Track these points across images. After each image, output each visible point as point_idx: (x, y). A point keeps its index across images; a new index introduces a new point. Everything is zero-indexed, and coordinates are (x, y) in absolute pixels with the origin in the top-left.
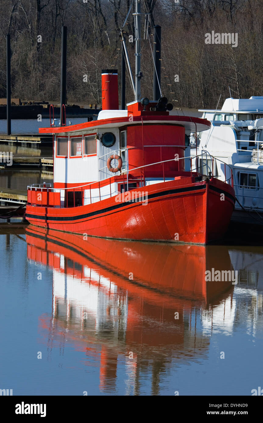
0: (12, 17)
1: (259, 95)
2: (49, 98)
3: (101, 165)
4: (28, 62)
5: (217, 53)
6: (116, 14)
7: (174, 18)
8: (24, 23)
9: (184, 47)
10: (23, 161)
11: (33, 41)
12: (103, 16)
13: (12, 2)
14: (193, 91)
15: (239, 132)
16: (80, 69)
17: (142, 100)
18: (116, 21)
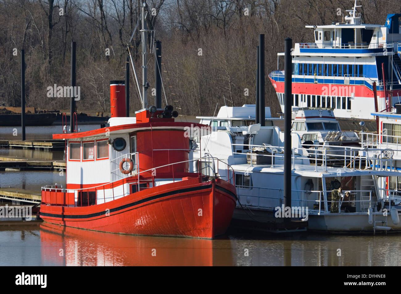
0: (26, 34)
1: (251, 104)
2: (60, 107)
3: (113, 167)
4: (41, 74)
5: (212, 65)
6: (120, 30)
7: (173, 34)
8: (38, 39)
9: (182, 60)
10: (37, 164)
11: (45, 55)
12: (108, 32)
13: (26, 20)
14: (191, 100)
15: (234, 136)
16: (88, 80)
17: (150, 108)
18: (120, 37)
